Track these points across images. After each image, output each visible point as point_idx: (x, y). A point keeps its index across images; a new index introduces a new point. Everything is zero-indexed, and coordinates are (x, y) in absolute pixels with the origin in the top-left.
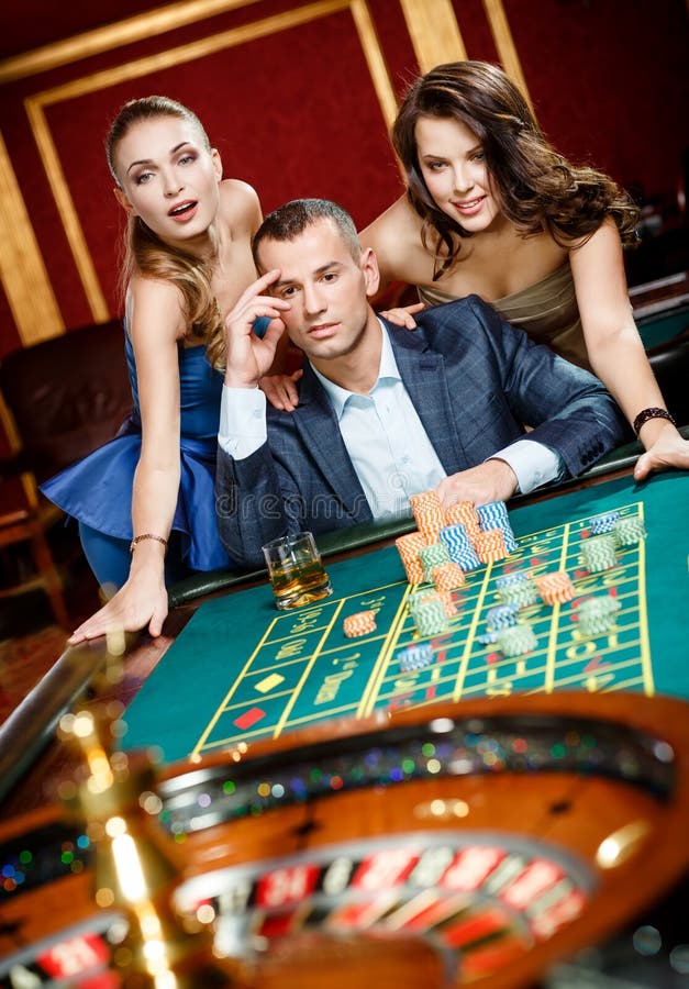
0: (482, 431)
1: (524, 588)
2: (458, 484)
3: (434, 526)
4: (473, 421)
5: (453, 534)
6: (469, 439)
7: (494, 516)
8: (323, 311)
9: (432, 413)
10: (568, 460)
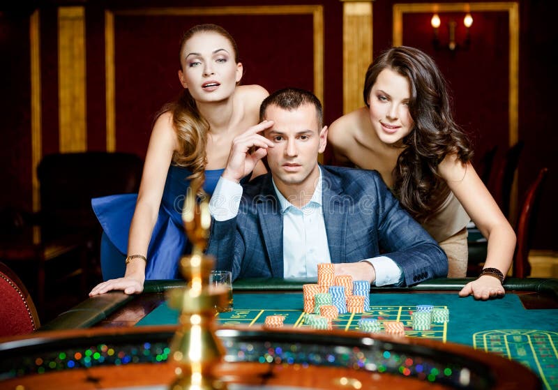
0: (359, 248)
1: (376, 325)
2: (343, 269)
3: (327, 284)
4: (356, 241)
5: (337, 291)
6: (351, 250)
7: (363, 288)
8: (296, 156)
9: (334, 229)
10: (406, 275)
